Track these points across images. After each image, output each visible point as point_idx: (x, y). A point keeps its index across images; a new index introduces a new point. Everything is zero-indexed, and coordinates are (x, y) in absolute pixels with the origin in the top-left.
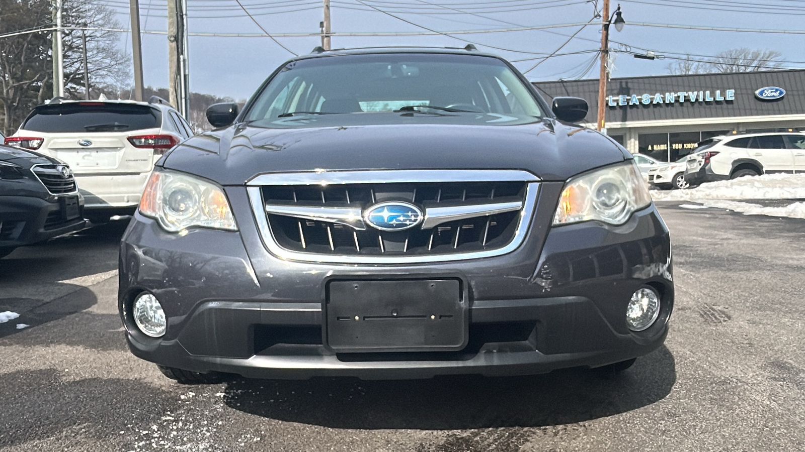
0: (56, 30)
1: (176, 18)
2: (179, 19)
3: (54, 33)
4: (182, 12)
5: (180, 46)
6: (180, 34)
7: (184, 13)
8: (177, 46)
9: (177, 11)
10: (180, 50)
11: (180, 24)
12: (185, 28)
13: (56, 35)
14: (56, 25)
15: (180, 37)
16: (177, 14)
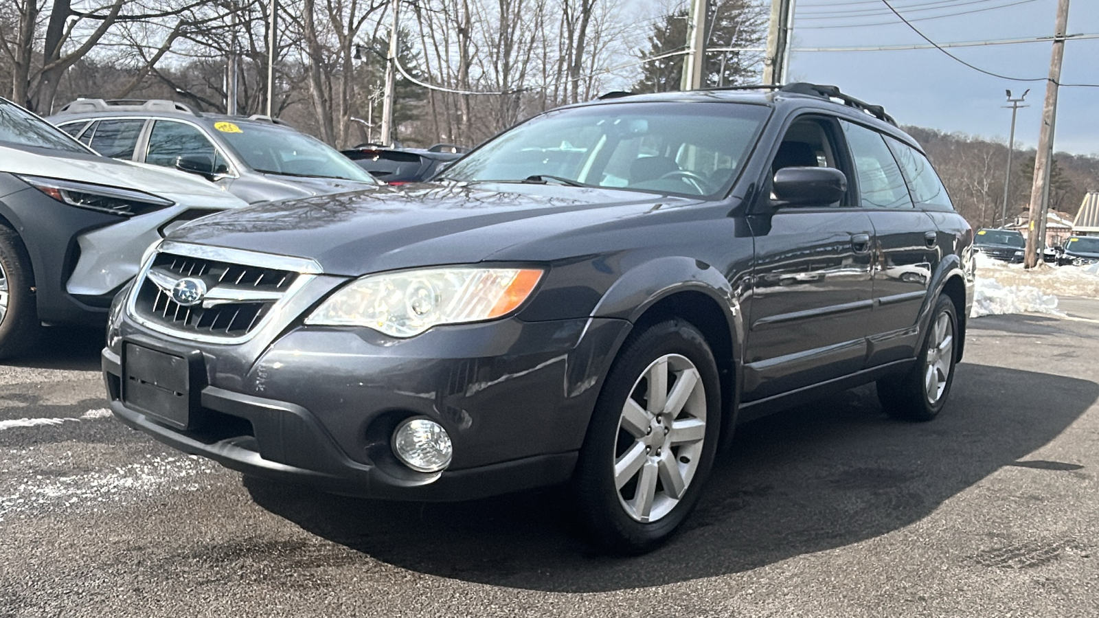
0: (688, 54)
1: (777, 34)
2: (781, 35)
3: (685, 58)
4: (786, 25)
5: (777, 71)
6: (779, 55)
7: (789, 26)
8: (774, 71)
9: (780, 25)
10: (776, 76)
11: (782, 41)
12: (788, 46)
13: (688, 59)
14: (689, 47)
15: (779, 59)
16: (779, 29)
